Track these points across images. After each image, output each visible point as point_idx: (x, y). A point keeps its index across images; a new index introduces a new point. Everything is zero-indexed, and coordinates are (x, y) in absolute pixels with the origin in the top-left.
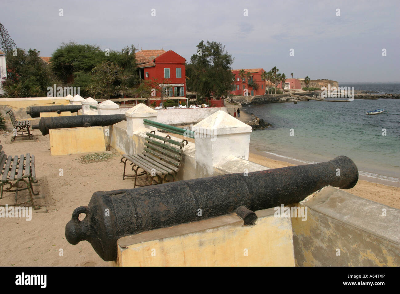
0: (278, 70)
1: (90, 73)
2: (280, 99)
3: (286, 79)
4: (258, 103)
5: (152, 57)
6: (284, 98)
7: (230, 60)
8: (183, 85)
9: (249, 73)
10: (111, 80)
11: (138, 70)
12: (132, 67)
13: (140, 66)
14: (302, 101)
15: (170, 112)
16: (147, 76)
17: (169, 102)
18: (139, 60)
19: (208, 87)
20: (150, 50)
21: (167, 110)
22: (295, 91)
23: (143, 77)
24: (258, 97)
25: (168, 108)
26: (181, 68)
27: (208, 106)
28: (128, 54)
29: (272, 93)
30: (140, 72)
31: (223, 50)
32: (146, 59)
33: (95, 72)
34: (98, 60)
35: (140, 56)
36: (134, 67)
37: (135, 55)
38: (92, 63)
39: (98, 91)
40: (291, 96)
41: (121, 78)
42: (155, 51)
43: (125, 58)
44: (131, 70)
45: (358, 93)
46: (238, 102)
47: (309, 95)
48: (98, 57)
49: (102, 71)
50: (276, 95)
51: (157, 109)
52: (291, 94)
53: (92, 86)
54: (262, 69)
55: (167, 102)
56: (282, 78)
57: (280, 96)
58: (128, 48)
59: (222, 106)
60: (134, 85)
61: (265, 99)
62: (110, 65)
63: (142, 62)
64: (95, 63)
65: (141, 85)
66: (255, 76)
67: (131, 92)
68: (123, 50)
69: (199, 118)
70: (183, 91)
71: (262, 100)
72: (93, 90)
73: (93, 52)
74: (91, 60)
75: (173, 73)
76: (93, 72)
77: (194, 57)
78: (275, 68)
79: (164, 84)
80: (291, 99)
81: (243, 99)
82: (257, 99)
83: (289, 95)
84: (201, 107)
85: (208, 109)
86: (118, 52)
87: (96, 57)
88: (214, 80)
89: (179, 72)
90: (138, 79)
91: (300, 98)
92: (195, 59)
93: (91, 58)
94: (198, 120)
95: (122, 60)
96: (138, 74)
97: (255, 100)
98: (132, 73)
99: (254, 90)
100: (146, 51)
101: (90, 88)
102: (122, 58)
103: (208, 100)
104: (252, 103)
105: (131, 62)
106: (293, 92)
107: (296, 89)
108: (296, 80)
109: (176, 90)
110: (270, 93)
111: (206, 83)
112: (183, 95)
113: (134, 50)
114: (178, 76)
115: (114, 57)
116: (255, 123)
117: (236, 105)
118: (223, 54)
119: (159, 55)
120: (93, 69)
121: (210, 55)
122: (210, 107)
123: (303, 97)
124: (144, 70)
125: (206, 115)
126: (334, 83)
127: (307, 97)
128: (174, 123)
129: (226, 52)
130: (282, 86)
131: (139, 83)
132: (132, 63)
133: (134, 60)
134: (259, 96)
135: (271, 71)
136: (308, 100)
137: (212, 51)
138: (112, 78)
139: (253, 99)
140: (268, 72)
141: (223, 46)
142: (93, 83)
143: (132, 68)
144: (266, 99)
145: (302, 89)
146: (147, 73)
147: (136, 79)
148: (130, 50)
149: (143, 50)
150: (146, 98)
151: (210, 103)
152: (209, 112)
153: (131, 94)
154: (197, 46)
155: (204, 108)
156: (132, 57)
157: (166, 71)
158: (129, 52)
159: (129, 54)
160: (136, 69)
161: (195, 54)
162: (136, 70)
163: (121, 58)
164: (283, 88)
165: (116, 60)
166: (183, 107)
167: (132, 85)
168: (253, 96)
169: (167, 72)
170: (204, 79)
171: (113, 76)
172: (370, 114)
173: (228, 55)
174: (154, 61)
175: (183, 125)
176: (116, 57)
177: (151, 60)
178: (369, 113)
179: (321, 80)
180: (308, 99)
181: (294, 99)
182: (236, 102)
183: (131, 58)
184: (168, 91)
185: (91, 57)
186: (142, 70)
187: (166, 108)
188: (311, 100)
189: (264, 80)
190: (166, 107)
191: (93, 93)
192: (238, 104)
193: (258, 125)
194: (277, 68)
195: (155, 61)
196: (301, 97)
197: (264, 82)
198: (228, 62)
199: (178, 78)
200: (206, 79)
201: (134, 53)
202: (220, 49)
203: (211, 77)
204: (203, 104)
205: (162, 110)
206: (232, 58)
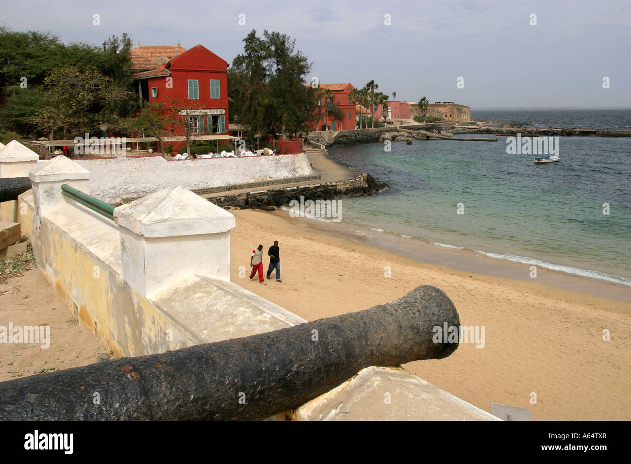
0: (377, 86)
1: (41, 87)
2: (382, 136)
3: (389, 102)
4: (345, 144)
5: (162, 59)
6: (387, 134)
7: (306, 67)
8: (224, 112)
9: (329, 90)
10: (85, 102)
11: (136, 83)
12: (124, 76)
13: (141, 76)
14: (418, 139)
15: (203, 165)
16: (154, 95)
17: (197, 145)
18: (137, 63)
19: (273, 116)
20: (156, 47)
21: (199, 161)
22: (402, 122)
23: (146, 96)
24: (345, 134)
25: (199, 156)
26: (219, 80)
27: (274, 153)
28: (116, 51)
29: (367, 127)
30: (140, 87)
31: (291, 48)
32: (150, 61)
33: (52, 85)
34: (57, 63)
35: (138, 57)
36: (128, 77)
37: (129, 54)
38: (43, 68)
39: (60, 124)
40: (398, 132)
41: (107, 98)
42: (165, 48)
43: (110, 59)
44: (122, 82)
45: (505, 127)
46: (319, 144)
47: (427, 129)
48: (55, 57)
49: (65, 83)
50: (373, 129)
51: (179, 160)
52: (398, 128)
53: (46, 114)
54: (350, 84)
55: (194, 145)
56: (382, 100)
57: (381, 131)
58: (115, 40)
59: (300, 152)
60: (129, 111)
61: (355, 136)
62: (82, 72)
63: (143, 67)
64: (49, 68)
65: (144, 111)
66: (337, 96)
67: (126, 126)
68: (104, 45)
69: (258, 175)
70: (223, 124)
71: (351, 137)
72: (48, 122)
73: (46, 46)
74: (41, 61)
75: (204, 89)
76: (47, 85)
77: (238, 61)
78: (372, 82)
79: (192, 110)
80: (400, 136)
81: (320, 137)
82: (343, 136)
83: (395, 130)
84: (262, 154)
85: (274, 157)
86: (96, 48)
87: (52, 56)
88: (284, 102)
89: (215, 88)
90: (137, 100)
91: (414, 135)
92: (241, 64)
93: (42, 58)
94: (256, 179)
95: (104, 62)
96: (137, 91)
97: (339, 138)
98: (126, 89)
99: (336, 121)
100: (148, 48)
101: (41, 119)
102: (105, 59)
103: (274, 141)
104: (335, 143)
105: (122, 68)
106: (400, 123)
107: (403, 120)
108: (401, 104)
109: (210, 122)
110: (364, 126)
111: (270, 108)
112: (223, 130)
113: (128, 44)
114: (213, 95)
115: (88, 57)
116: (361, 183)
117: (316, 149)
118: (292, 55)
119: (175, 55)
120: (46, 79)
121: (269, 56)
122: (278, 153)
123: (419, 133)
124: (149, 82)
125: (271, 169)
126: (463, 110)
127: (425, 132)
128: (212, 186)
129: (297, 52)
130: (383, 113)
131: (139, 109)
132: (124, 69)
133: (128, 63)
134: (346, 131)
135: (365, 88)
136: (428, 138)
137: (273, 48)
138: (86, 98)
139: (335, 137)
140: (360, 90)
141: (292, 40)
142: (48, 107)
143: (125, 79)
144: (358, 137)
145: (414, 119)
146: (154, 89)
147: (133, 100)
148: (121, 44)
149: (142, 45)
150: (158, 138)
151: (277, 145)
152: (277, 164)
153: (125, 129)
154: (244, 40)
155: (267, 157)
156: (125, 58)
157: (191, 85)
158: (117, 47)
159: (118, 52)
160: (132, 80)
161: (241, 55)
162: (133, 82)
163: (102, 59)
164: (385, 117)
165: (93, 63)
166: (229, 154)
167: (124, 111)
168: (335, 130)
169: (193, 87)
170: (266, 101)
171: (91, 94)
172: (541, 161)
173: (302, 56)
174: (168, 66)
175: (229, 189)
176: (91, 57)
177: (160, 63)
178: (539, 160)
179: (442, 103)
180: (427, 136)
181: (403, 136)
182: (314, 142)
183: (121, 59)
184: (196, 124)
185: (42, 56)
186: (145, 83)
187: (195, 157)
188: (432, 137)
189: (354, 103)
190: (196, 155)
191: (49, 127)
192: (320, 146)
193: (367, 186)
194: (375, 84)
195: (170, 65)
196: (414, 133)
197: (353, 107)
198: (302, 70)
199: (213, 98)
200: (270, 101)
201: (128, 49)
202: (287, 45)
203: (278, 97)
204: (266, 149)
205: (189, 161)
206: (309, 62)
